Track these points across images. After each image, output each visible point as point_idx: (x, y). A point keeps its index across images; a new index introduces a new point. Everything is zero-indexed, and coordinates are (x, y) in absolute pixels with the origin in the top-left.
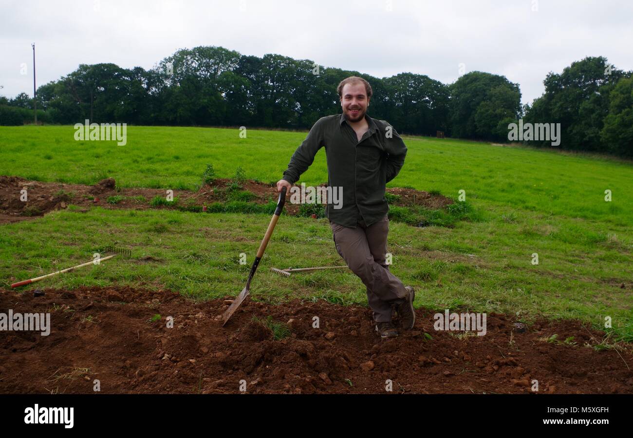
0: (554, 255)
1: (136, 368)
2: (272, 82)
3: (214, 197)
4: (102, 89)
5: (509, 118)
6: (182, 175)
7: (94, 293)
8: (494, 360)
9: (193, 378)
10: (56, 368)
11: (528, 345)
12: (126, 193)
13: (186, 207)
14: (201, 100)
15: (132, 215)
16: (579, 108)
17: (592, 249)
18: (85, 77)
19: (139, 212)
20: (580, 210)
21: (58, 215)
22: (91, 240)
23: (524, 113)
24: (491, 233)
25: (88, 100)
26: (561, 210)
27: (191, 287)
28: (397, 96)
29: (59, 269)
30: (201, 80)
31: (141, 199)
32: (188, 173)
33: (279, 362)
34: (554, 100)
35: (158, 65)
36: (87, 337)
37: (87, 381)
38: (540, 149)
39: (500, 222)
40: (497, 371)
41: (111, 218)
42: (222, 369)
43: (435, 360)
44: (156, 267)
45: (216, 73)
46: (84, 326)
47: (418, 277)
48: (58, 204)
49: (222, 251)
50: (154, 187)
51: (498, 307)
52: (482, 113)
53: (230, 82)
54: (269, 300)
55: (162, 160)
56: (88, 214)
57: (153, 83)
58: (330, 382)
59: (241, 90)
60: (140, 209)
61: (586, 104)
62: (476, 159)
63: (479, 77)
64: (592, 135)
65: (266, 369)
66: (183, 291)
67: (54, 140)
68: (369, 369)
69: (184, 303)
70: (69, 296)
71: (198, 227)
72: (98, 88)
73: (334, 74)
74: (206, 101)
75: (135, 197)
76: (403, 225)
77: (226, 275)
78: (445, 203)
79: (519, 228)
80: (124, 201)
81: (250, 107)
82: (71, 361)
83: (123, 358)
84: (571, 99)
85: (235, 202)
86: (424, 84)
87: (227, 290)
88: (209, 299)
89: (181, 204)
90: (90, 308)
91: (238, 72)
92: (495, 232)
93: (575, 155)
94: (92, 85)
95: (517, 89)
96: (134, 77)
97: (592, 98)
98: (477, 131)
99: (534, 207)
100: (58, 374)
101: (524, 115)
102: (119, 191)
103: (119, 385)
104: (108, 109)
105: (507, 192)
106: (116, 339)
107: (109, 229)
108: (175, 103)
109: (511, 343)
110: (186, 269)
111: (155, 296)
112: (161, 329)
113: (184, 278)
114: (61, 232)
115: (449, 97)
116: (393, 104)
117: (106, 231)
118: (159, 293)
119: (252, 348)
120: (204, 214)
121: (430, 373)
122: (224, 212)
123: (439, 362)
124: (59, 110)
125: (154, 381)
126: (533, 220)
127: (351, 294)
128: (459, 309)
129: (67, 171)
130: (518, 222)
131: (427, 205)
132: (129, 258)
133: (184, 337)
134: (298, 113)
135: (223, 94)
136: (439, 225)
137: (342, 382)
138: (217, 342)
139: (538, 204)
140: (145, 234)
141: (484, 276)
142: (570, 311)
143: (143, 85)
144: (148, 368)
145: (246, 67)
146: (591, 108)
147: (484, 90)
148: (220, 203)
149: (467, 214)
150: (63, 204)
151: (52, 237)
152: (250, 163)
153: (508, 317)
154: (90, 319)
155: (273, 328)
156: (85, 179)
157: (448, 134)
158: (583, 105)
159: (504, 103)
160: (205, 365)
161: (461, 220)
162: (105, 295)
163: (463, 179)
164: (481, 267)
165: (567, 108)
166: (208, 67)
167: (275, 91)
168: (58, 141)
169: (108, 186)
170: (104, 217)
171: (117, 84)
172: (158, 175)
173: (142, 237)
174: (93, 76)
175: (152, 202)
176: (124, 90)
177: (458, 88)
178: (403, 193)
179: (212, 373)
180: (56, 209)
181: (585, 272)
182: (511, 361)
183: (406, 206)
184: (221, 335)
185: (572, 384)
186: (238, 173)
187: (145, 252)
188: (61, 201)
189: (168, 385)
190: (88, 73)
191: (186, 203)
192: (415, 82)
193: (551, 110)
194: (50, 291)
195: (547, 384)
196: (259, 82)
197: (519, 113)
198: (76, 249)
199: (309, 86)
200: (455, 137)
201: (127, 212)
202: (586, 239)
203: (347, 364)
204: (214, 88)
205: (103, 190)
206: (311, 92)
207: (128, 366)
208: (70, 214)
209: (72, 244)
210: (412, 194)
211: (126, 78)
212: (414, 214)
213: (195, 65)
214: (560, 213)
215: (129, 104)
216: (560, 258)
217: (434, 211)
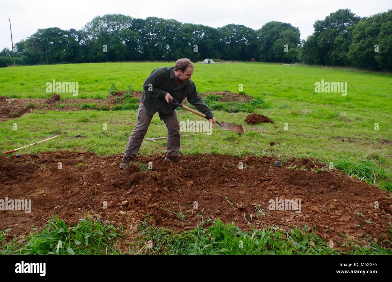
0: (307, 125)
1: (69, 190)
2: (152, 33)
3: (116, 102)
4: (52, 43)
5: (293, 48)
6: (99, 90)
7: (48, 155)
8: (259, 178)
9: (98, 192)
10: (28, 191)
11: (279, 171)
12: (67, 102)
13: (101, 108)
14: (111, 47)
15: (70, 114)
16: (334, 40)
17: (331, 121)
18: (42, 36)
19: (74, 112)
20: (328, 100)
21: (28, 116)
22: (47, 128)
23: (302, 44)
24: (273, 115)
25: (44, 50)
26: (318, 100)
27: (100, 149)
28: (227, 38)
29: (29, 144)
30: (110, 34)
31: (75, 105)
32: (102, 89)
33: (142, 183)
34: (319, 37)
35: (84, 27)
36: (44, 176)
37: (44, 196)
38: (312, 66)
39: (279, 108)
40: (260, 184)
41: (58, 116)
42: (114, 188)
43: (227, 180)
44: (82, 140)
45: (118, 30)
46: (42, 171)
47: (226, 139)
48: (28, 110)
49: (119, 130)
50: (83, 98)
51: (269, 153)
52: (277, 46)
53: (127, 35)
54: (143, 154)
55: (88, 83)
56: (46, 115)
57: (81, 38)
58: (169, 192)
59: (134, 40)
60: (74, 111)
61: (338, 38)
62: (272, 73)
63: (275, 24)
64: (342, 56)
65: (136, 187)
66: (96, 152)
67: (26, 74)
68: (190, 185)
69: (96, 158)
70: (34, 157)
71: (107, 119)
72: (50, 42)
73: (189, 27)
74: (113, 47)
75: (72, 104)
76: (223, 112)
77: (120, 143)
78: (248, 99)
79: (289, 111)
80: (66, 106)
81: (140, 50)
82: (36, 188)
83: (63, 185)
84: (330, 35)
85: (128, 104)
86: (243, 31)
87: (119, 150)
88: (110, 155)
89: (98, 106)
90: (45, 161)
91: (132, 28)
92: (275, 114)
93: (333, 68)
94: (46, 41)
95: (298, 31)
96: (70, 34)
97: (342, 34)
98: (275, 57)
99: (302, 100)
100: (29, 194)
101: (302, 46)
102: (62, 101)
103: (60, 198)
104: (56, 55)
105: (287, 91)
106: (59, 176)
107: (57, 122)
108: (96, 49)
109: (270, 170)
110: (97, 141)
111: (81, 155)
112: (83, 170)
113: (97, 145)
114: (30, 125)
115: (258, 38)
116: (224, 43)
117: (56, 123)
118: (83, 153)
119: (129, 177)
120: (111, 111)
121: (224, 186)
122: (122, 110)
123: (229, 181)
124: (28, 57)
125: (78, 195)
126: (298, 107)
127: (187, 149)
128: (246, 155)
129: (33, 91)
130: (289, 108)
131: (238, 100)
132: (67, 136)
133: (94, 173)
134: (169, 51)
135: (124, 42)
136: (244, 111)
137: (176, 192)
138: (112, 175)
139: (304, 98)
140: (76, 123)
141: (265, 138)
142: (308, 154)
143: (76, 39)
144: (76, 190)
145: (136, 25)
146: (342, 40)
147: (278, 32)
148: (120, 105)
149: (260, 105)
150: (31, 110)
151: (25, 128)
152: (139, 81)
153: (273, 158)
154: (45, 167)
155: (141, 167)
156: (44, 95)
157: (258, 59)
158: (337, 39)
159: (290, 40)
160: (105, 186)
161: (257, 108)
162: (54, 155)
163: (262, 85)
164: (264, 133)
165: (327, 41)
166: (114, 26)
167: (154, 39)
168: (27, 75)
169: (56, 99)
170: (54, 116)
171: (61, 39)
172: (85, 91)
173: (75, 126)
174: (46, 35)
175: (81, 106)
176: (65, 43)
177: (262, 31)
178: (224, 94)
179: (108, 190)
180: (28, 113)
181: (323, 133)
182: (268, 179)
183: (226, 101)
184: (115, 172)
185: (298, 189)
186: (129, 87)
187: (76, 133)
188: (30, 108)
189: (85, 196)
190: (43, 34)
191: (100, 106)
192: (237, 29)
193: (318, 42)
194: (24, 155)
195: (285, 189)
196: (144, 34)
197: (299, 45)
198: (39, 134)
199: (174, 35)
200: (262, 61)
201: (67, 112)
202: (327, 116)
203: (179, 183)
204: (117, 39)
205: (53, 101)
206: (175, 38)
207: (65, 189)
208: (35, 115)
209: (36, 131)
210: (229, 95)
211: (66, 36)
212: (230, 106)
213: (105, 25)
214: (317, 102)
215: (68, 51)
216: (310, 127)
217: (242, 104)
